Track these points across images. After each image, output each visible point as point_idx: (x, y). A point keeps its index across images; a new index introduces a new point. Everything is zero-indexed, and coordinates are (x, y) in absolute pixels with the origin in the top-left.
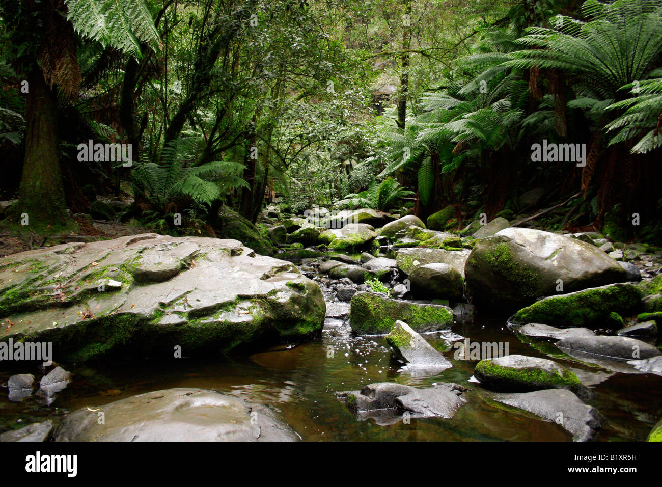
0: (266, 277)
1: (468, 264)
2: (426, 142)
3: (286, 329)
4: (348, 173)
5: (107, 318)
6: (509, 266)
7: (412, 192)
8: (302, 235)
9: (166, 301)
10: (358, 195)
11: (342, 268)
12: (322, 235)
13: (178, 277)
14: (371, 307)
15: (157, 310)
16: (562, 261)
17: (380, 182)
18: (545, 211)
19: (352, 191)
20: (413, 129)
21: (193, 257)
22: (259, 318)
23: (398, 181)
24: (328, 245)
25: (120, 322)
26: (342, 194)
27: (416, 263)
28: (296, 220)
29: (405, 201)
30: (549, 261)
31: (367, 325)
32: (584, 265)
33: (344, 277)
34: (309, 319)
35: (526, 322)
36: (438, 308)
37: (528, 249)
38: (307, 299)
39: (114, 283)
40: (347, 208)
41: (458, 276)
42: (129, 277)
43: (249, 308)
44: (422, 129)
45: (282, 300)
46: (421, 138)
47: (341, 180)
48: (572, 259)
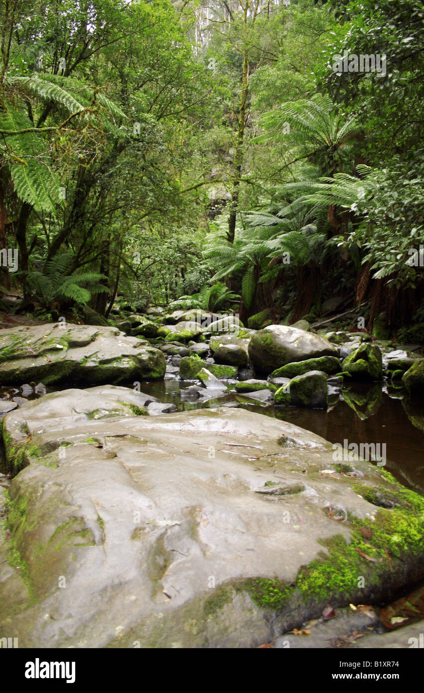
0: (135, 347)
1: (250, 345)
2: (250, 254)
3: (145, 374)
4: (183, 277)
5: (60, 362)
6: (271, 346)
7: (238, 296)
8: (145, 329)
9: (88, 355)
10: (190, 297)
11: (176, 348)
12: (160, 330)
13: (90, 345)
14: (191, 365)
15: (84, 359)
16: (300, 345)
17: (211, 286)
18: (339, 316)
19: (186, 293)
20: (239, 243)
21: (96, 335)
22: (133, 367)
23: (227, 286)
24: (164, 337)
25: (67, 364)
26: (177, 296)
27: (221, 345)
28: (138, 318)
29: (232, 304)
30: (292, 344)
31: (188, 374)
32: (312, 347)
33: (176, 354)
34: (157, 370)
35: (277, 376)
36: (228, 368)
37: (281, 337)
38: (157, 358)
39: (59, 346)
40: (181, 308)
41: (244, 353)
42: (66, 343)
43: (128, 361)
44: (246, 244)
45: (144, 358)
46: (244, 252)
47: (176, 283)
48: (305, 343)
